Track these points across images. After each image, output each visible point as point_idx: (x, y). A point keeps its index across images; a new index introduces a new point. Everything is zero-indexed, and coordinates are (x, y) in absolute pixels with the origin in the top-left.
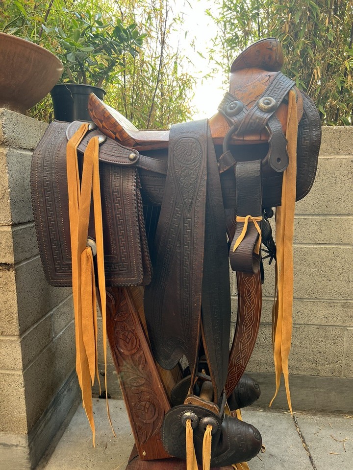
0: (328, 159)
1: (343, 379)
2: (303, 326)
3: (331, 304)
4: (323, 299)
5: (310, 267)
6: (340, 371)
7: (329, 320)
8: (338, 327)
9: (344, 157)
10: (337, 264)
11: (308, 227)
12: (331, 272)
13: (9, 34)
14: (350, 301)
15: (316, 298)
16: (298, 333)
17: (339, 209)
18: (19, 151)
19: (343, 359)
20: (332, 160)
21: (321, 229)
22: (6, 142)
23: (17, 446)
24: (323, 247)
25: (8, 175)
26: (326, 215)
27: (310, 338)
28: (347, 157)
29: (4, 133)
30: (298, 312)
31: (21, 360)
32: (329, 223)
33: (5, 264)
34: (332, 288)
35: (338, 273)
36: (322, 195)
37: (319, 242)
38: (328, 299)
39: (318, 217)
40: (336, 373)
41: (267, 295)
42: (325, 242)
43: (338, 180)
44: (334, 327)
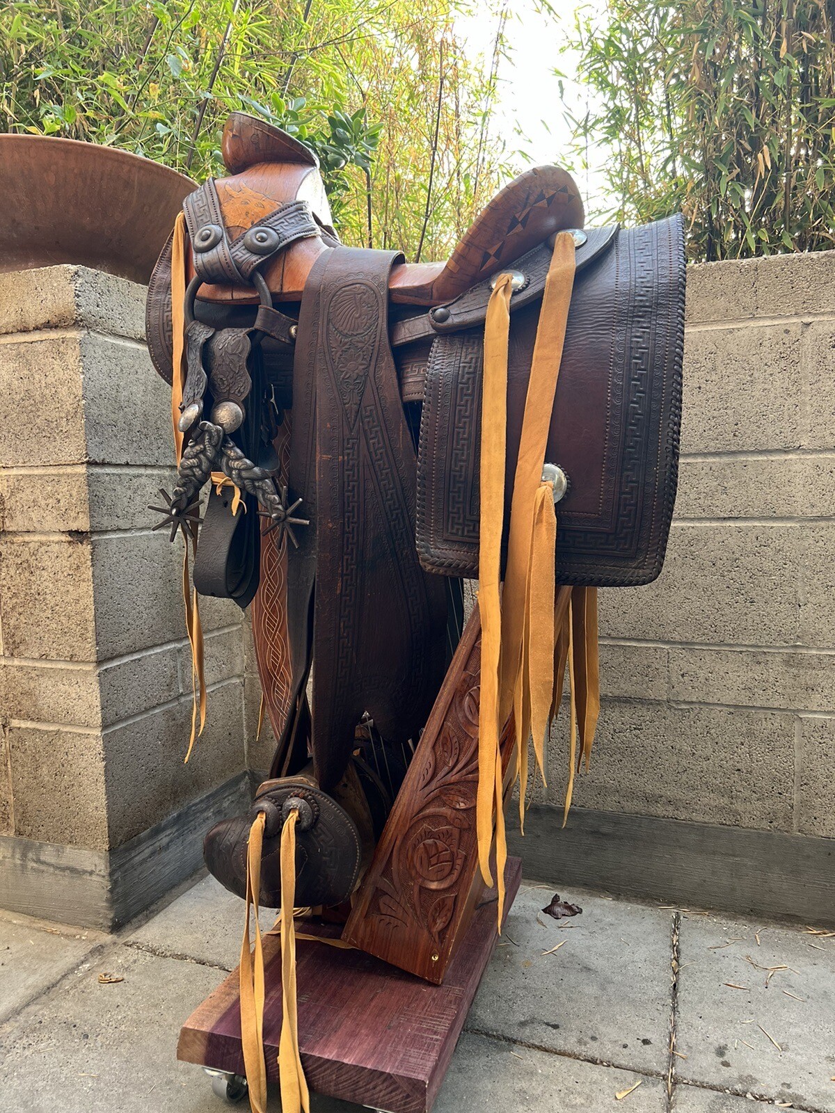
0: (731, 331)
1: (797, 838)
2: (697, 706)
3: (758, 656)
4: (737, 645)
5: (706, 572)
6: (788, 819)
7: (757, 695)
8: (779, 713)
9: (768, 323)
10: (768, 565)
11: (695, 482)
12: (753, 583)
13: (105, 145)
14: (804, 651)
15: (722, 643)
16: (686, 722)
17: (764, 439)
18: (111, 340)
19: (795, 788)
20: (742, 332)
21: (726, 485)
22: (81, 321)
23: (91, 873)
24: (732, 525)
25: (82, 376)
26: (733, 453)
27: (715, 735)
28: (776, 322)
29: (78, 305)
30: (683, 675)
31: (99, 708)
32: (742, 472)
33: (77, 532)
34: (757, 619)
35: (770, 585)
36: (722, 411)
37: (722, 515)
38: (752, 646)
39: (717, 459)
40: (779, 823)
41: (614, 634)
42: (735, 514)
43: (756, 375)
44: (770, 712)
